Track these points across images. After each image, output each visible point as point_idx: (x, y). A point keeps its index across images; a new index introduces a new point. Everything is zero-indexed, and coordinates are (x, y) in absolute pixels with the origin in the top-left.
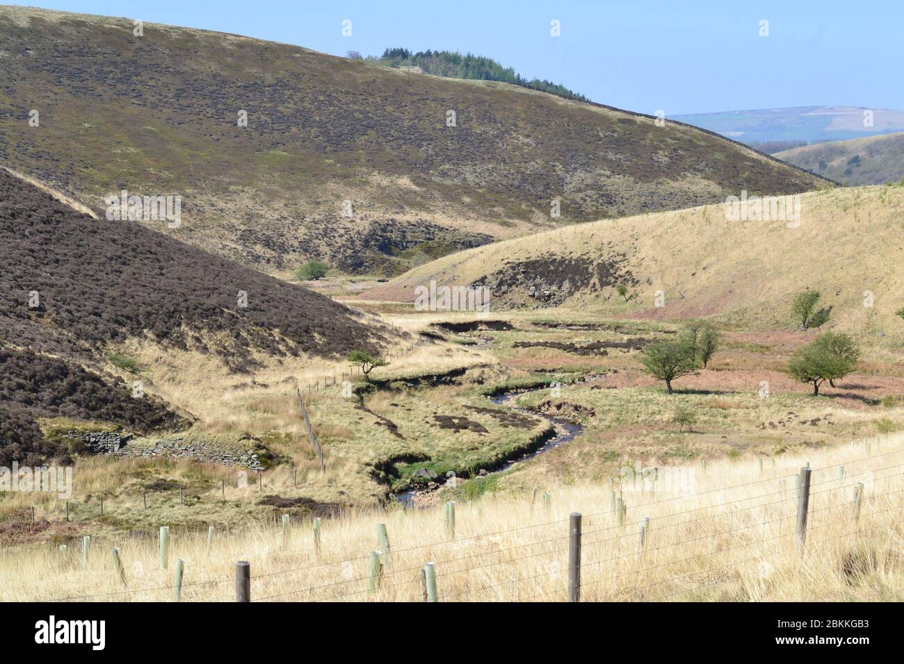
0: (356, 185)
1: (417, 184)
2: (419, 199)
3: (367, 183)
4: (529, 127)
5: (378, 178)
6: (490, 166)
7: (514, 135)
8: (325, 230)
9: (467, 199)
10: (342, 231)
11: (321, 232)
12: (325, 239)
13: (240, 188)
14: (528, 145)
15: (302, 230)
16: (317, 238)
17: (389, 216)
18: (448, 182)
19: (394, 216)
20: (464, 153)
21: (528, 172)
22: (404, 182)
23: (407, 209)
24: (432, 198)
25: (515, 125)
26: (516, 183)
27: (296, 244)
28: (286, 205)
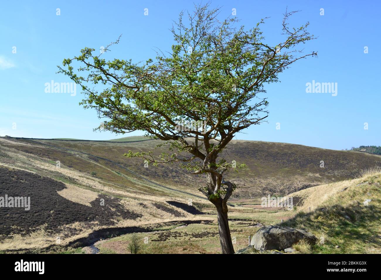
0: (303, 176)
1: (320, 176)
2: (320, 179)
3: (307, 175)
4: (356, 161)
5: (311, 174)
6: (343, 171)
7: (351, 163)
8: (289, 187)
9: (333, 179)
10: (293, 187)
11: (287, 187)
12: (288, 189)
13: (271, 177)
14: (355, 165)
15: (282, 187)
16: (285, 189)
17: (309, 183)
18: (330, 175)
19: (310, 184)
20: (336, 168)
21: (353, 172)
22: (317, 175)
23: (315, 181)
24: (324, 179)
25: (352, 160)
26: (349, 175)
27: (279, 190)
28: (281, 181)
